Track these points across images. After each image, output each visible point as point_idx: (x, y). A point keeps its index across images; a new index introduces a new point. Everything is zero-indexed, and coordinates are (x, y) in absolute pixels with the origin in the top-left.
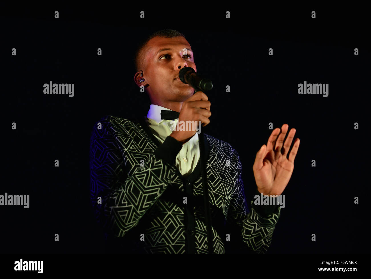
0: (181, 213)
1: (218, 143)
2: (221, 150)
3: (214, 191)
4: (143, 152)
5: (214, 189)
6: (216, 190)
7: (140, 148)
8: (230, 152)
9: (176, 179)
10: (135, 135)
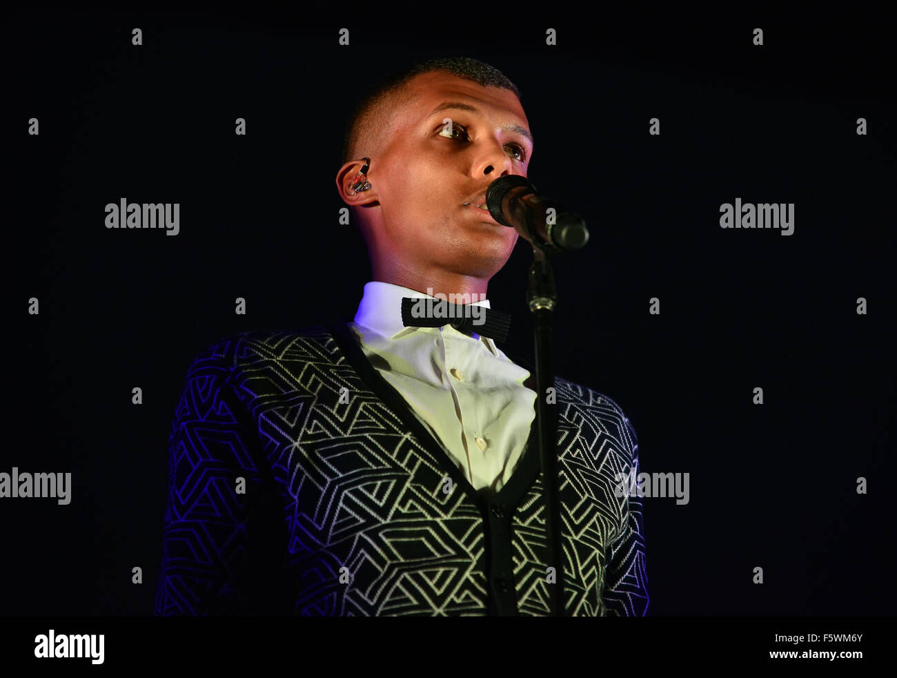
0: (474, 607)
1: (579, 397)
2: (592, 416)
3: (576, 534)
4: (349, 431)
5: (577, 529)
6: (581, 533)
7: (342, 420)
8: (618, 422)
9: (459, 503)
10: (320, 386)
